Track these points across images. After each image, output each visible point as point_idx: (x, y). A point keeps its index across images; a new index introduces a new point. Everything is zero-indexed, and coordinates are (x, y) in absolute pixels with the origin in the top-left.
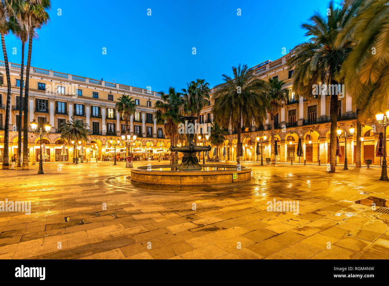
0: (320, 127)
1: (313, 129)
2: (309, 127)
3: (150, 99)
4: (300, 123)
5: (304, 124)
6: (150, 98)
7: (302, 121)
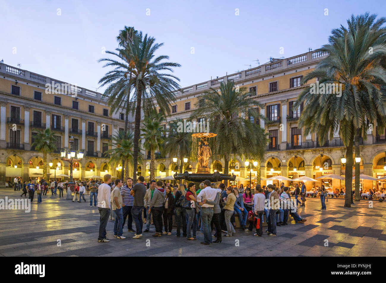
0: (305, 153)
1: (297, 154)
2: (293, 152)
3: (77, 99)
4: (283, 147)
5: (288, 148)
7: (285, 145)
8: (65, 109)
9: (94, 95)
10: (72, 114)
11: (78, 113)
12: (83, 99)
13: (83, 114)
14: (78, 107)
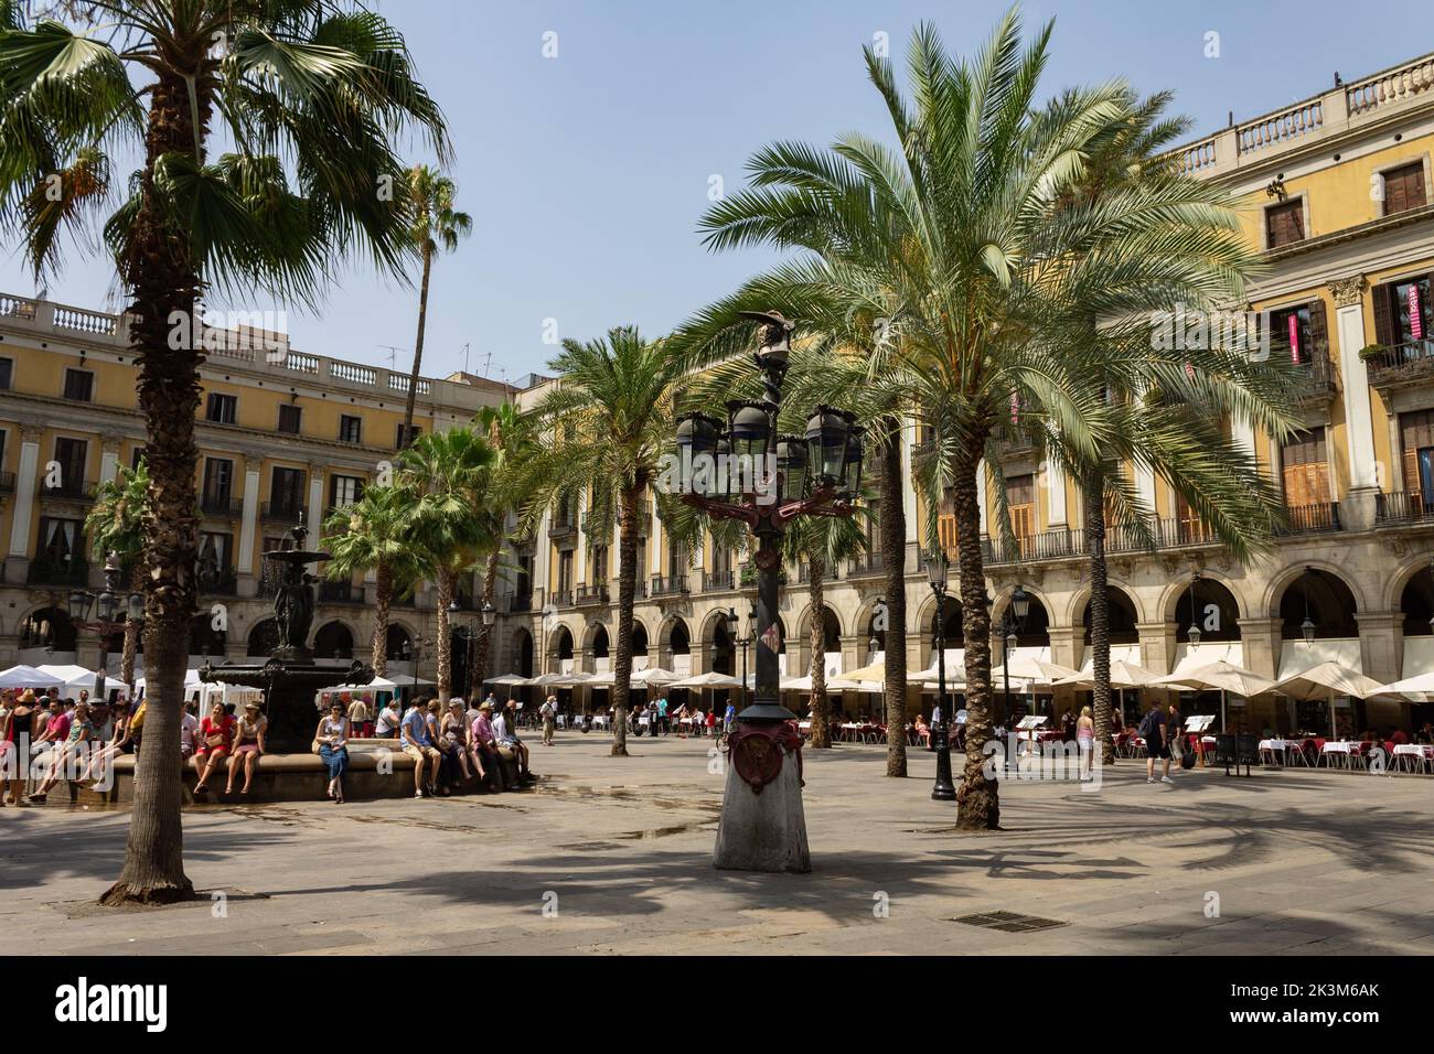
3: (295, 396)
6: (298, 391)
8: (251, 436)
9: (366, 378)
10: (273, 450)
11: (297, 446)
12: (318, 395)
13: (314, 449)
14: (298, 425)
